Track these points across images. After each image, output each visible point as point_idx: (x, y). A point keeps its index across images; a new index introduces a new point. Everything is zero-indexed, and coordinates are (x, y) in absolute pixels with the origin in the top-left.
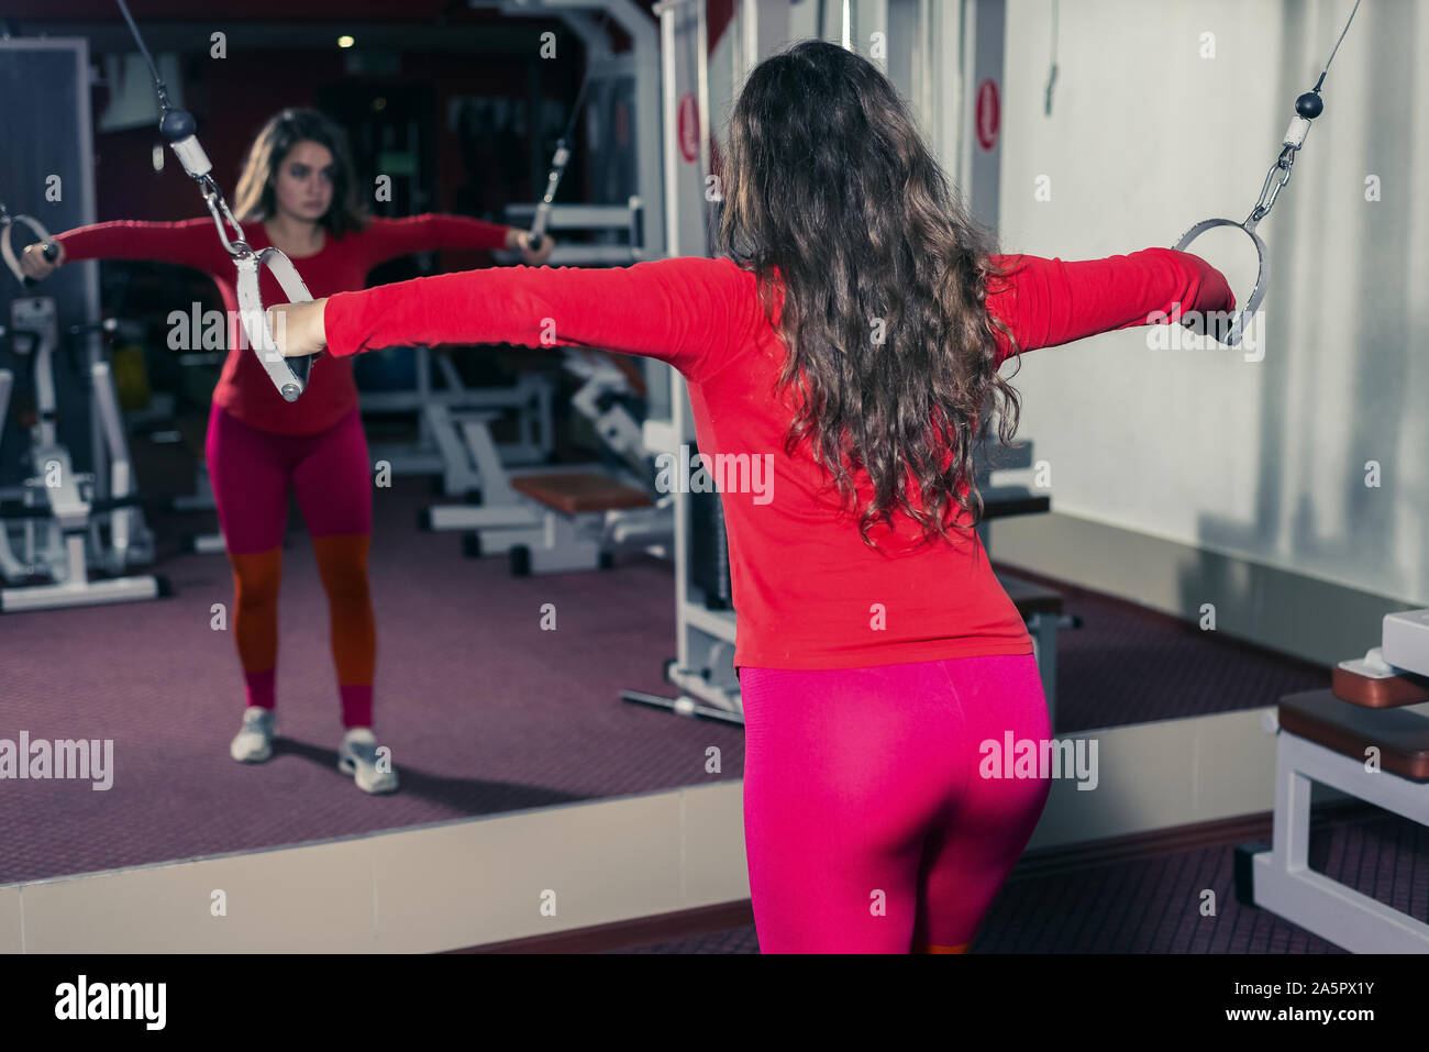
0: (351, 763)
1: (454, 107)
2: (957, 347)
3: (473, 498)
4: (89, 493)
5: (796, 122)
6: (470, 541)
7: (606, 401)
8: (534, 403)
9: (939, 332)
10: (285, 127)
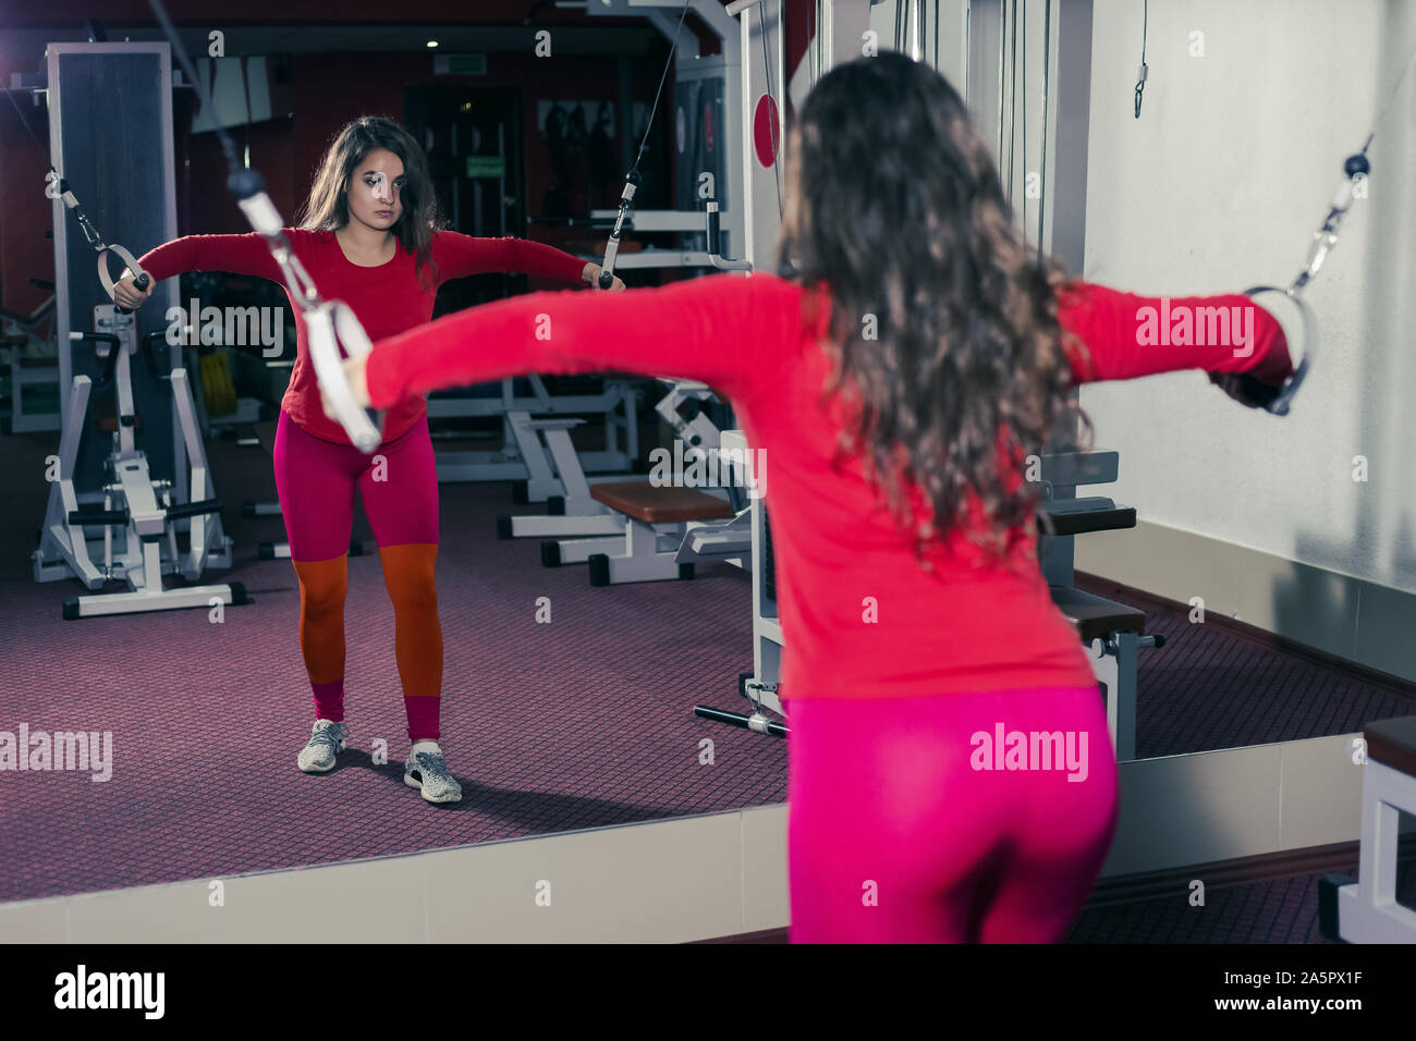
0: (417, 776)
1: (544, 109)
2: (1029, 366)
3: (556, 506)
4: (166, 500)
5: (855, 130)
6: (549, 549)
7: (689, 409)
8: (620, 410)
9: (1008, 351)
10: (361, 132)
